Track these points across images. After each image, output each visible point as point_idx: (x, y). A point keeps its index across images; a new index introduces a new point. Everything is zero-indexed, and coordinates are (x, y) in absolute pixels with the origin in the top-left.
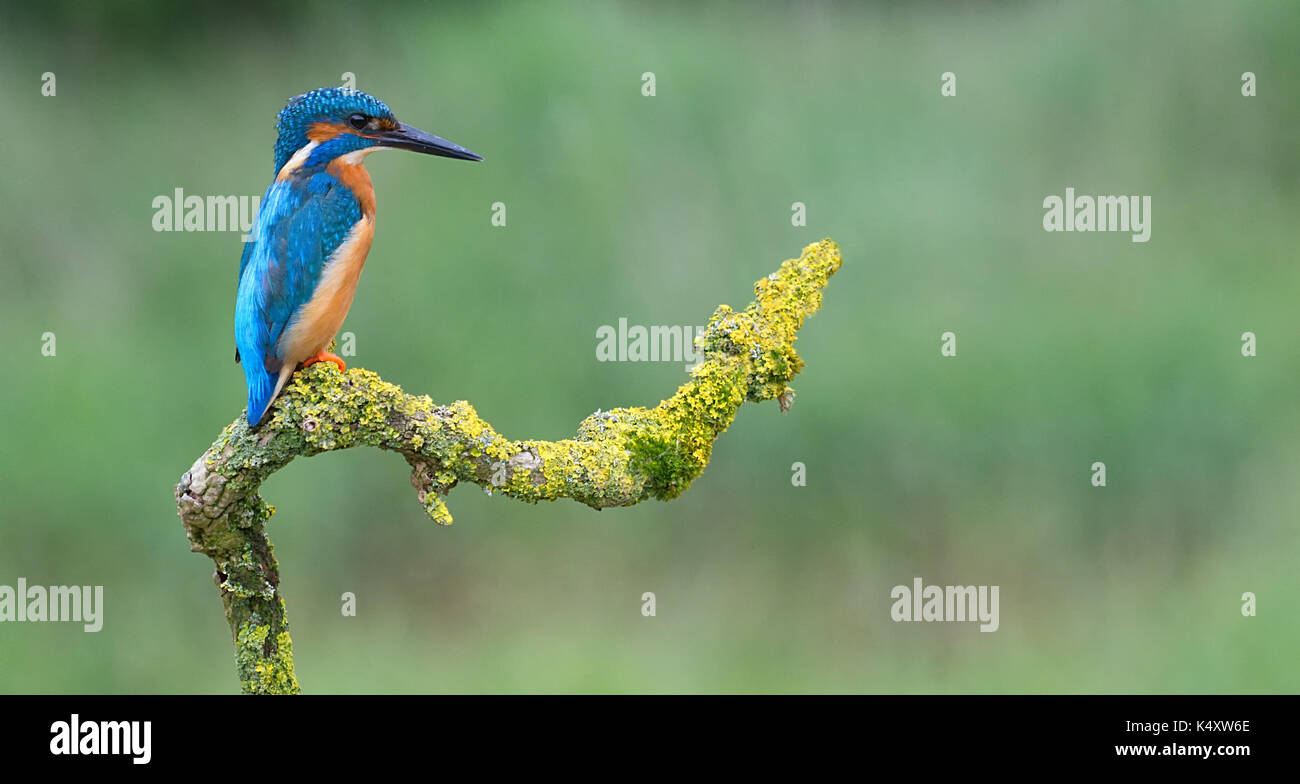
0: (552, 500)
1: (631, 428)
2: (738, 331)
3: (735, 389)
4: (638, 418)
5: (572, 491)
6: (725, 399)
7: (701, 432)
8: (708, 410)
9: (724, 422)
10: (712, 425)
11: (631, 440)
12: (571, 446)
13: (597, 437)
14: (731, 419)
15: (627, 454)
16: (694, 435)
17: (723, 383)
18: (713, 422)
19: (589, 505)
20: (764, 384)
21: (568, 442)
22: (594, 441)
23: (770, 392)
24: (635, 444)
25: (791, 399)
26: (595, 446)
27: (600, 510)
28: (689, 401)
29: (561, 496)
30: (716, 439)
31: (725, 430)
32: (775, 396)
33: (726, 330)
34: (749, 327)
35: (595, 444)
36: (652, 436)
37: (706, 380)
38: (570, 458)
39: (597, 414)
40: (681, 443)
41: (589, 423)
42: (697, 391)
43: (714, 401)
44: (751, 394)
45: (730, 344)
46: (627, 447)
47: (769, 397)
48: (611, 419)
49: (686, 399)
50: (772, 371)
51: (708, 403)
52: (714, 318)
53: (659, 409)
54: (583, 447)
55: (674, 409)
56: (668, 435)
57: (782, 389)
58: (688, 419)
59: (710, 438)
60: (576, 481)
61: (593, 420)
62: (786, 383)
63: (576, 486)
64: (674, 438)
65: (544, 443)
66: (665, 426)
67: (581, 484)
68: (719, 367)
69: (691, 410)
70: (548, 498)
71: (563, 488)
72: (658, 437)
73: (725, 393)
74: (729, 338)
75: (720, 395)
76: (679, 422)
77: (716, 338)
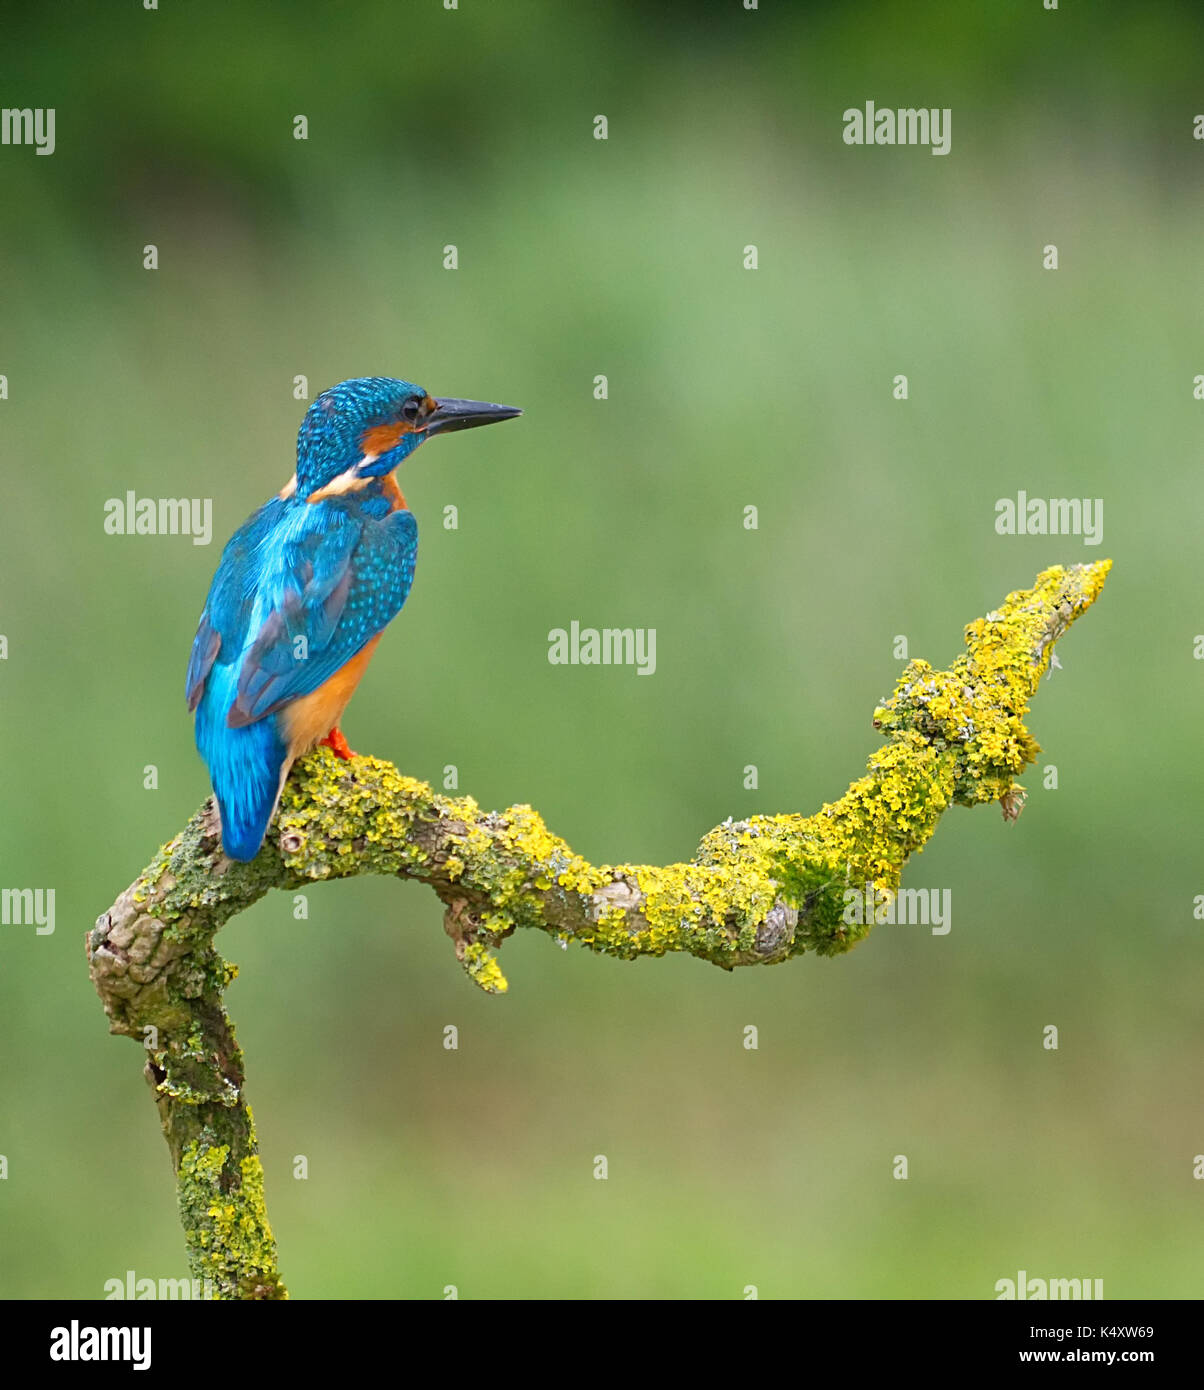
0: (659, 955)
1: (778, 846)
2: (939, 699)
3: (935, 787)
4: (788, 831)
5: (689, 942)
6: (921, 802)
7: (885, 852)
8: (894, 818)
9: (918, 837)
10: (900, 841)
11: (779, 865)
12: (688, 873)
13: (726, 860)
14: (929, 832)
15: (772, 885)
16: (873, 857)
17: (918, 777)
18: (902, 836)
19: (714, 963)
20: (980, 779)
21: (682, 867)
22: (722, 865)
23: (988, 790)
24: (783, 870)
25: (1020, 802)
26: (724, 873)
27: (731, 970)
28: (865, 805)
29: (673, 950)
30: (908, 861)
31: (920, 849)
32: (996, 797)
33: (921, 697)
34: (957, 693)
35: (724, 870)
36: (809, 857)
37: (891, 772)
38: (686, 891)
39: (726, 824)
40: (854, 867)
41: (715, 838)
42: (878, 790)
43: (904, 805)
44: (960, 795)
45: (928, 719)
46: (772, 874)
47: (986, 798)
48: (747, 833)
49: (862, 802)
50: (991, 759)
51: (895, 807)
52: (904, 680)
53: (820, 817)
54: (706, 875)
55: (843, 817)
56: (833, 857)
57: (1007, 787)
58: (865, 833)
59: (898, 860)
60: (695, 926)
61: (720, 834)
62: (1012, 778)
63: (695, 933)
64: (843, 861)
65: (647, 869)
66: (829, 843)
67: (702, 931)
68: (911, 754)
69: (870, 818)
70: (652, 952)
71: (674, 936)
72: (819, 859)
73: (920, 792)
74: (926, 709)
75: (913, 797)
76: (850, 836)
77: (907, 710)
